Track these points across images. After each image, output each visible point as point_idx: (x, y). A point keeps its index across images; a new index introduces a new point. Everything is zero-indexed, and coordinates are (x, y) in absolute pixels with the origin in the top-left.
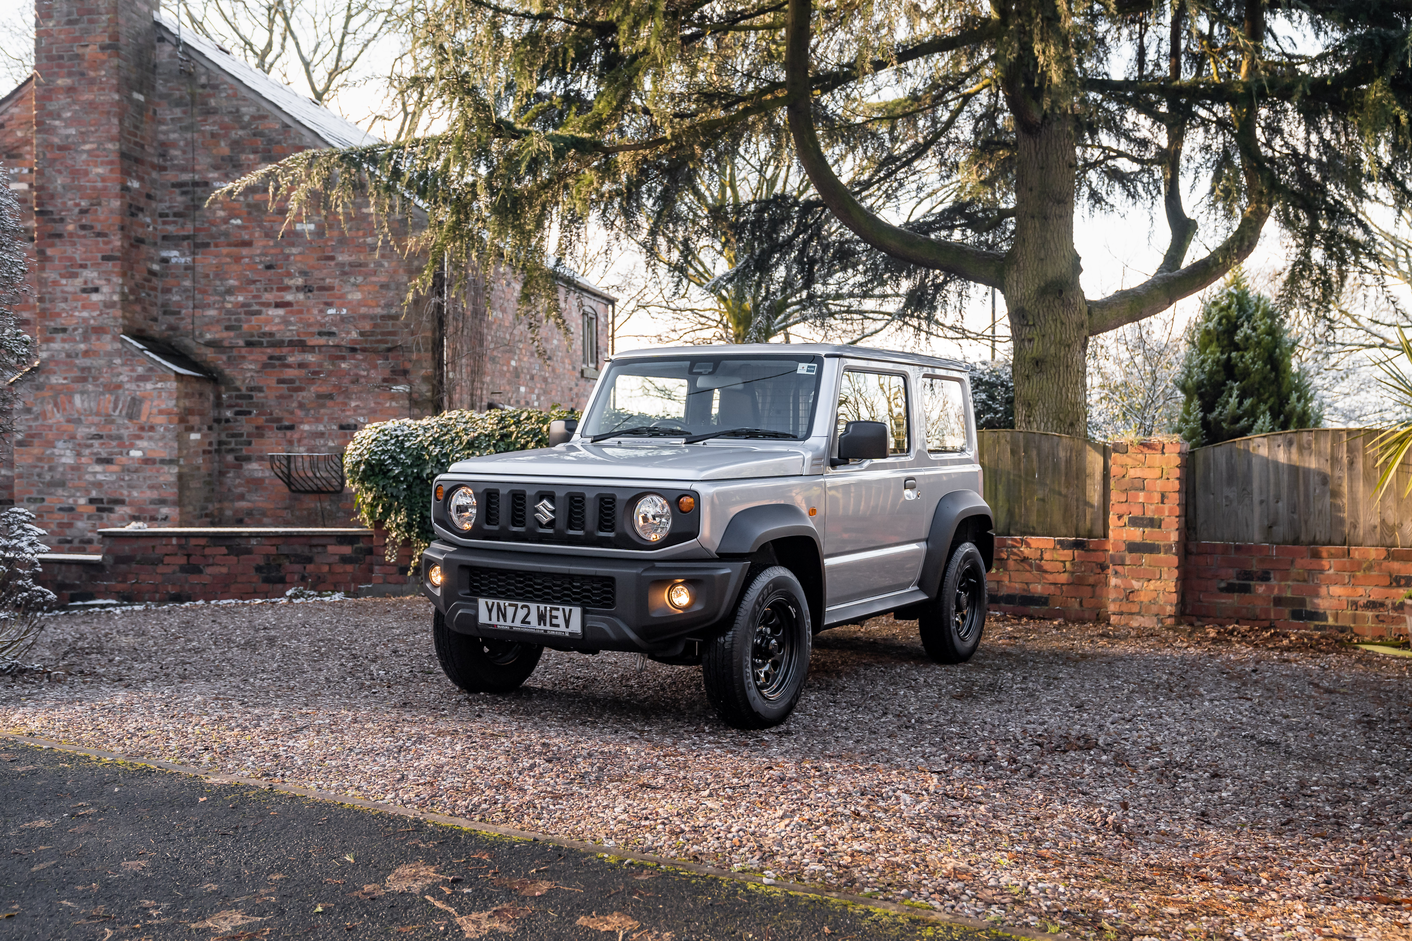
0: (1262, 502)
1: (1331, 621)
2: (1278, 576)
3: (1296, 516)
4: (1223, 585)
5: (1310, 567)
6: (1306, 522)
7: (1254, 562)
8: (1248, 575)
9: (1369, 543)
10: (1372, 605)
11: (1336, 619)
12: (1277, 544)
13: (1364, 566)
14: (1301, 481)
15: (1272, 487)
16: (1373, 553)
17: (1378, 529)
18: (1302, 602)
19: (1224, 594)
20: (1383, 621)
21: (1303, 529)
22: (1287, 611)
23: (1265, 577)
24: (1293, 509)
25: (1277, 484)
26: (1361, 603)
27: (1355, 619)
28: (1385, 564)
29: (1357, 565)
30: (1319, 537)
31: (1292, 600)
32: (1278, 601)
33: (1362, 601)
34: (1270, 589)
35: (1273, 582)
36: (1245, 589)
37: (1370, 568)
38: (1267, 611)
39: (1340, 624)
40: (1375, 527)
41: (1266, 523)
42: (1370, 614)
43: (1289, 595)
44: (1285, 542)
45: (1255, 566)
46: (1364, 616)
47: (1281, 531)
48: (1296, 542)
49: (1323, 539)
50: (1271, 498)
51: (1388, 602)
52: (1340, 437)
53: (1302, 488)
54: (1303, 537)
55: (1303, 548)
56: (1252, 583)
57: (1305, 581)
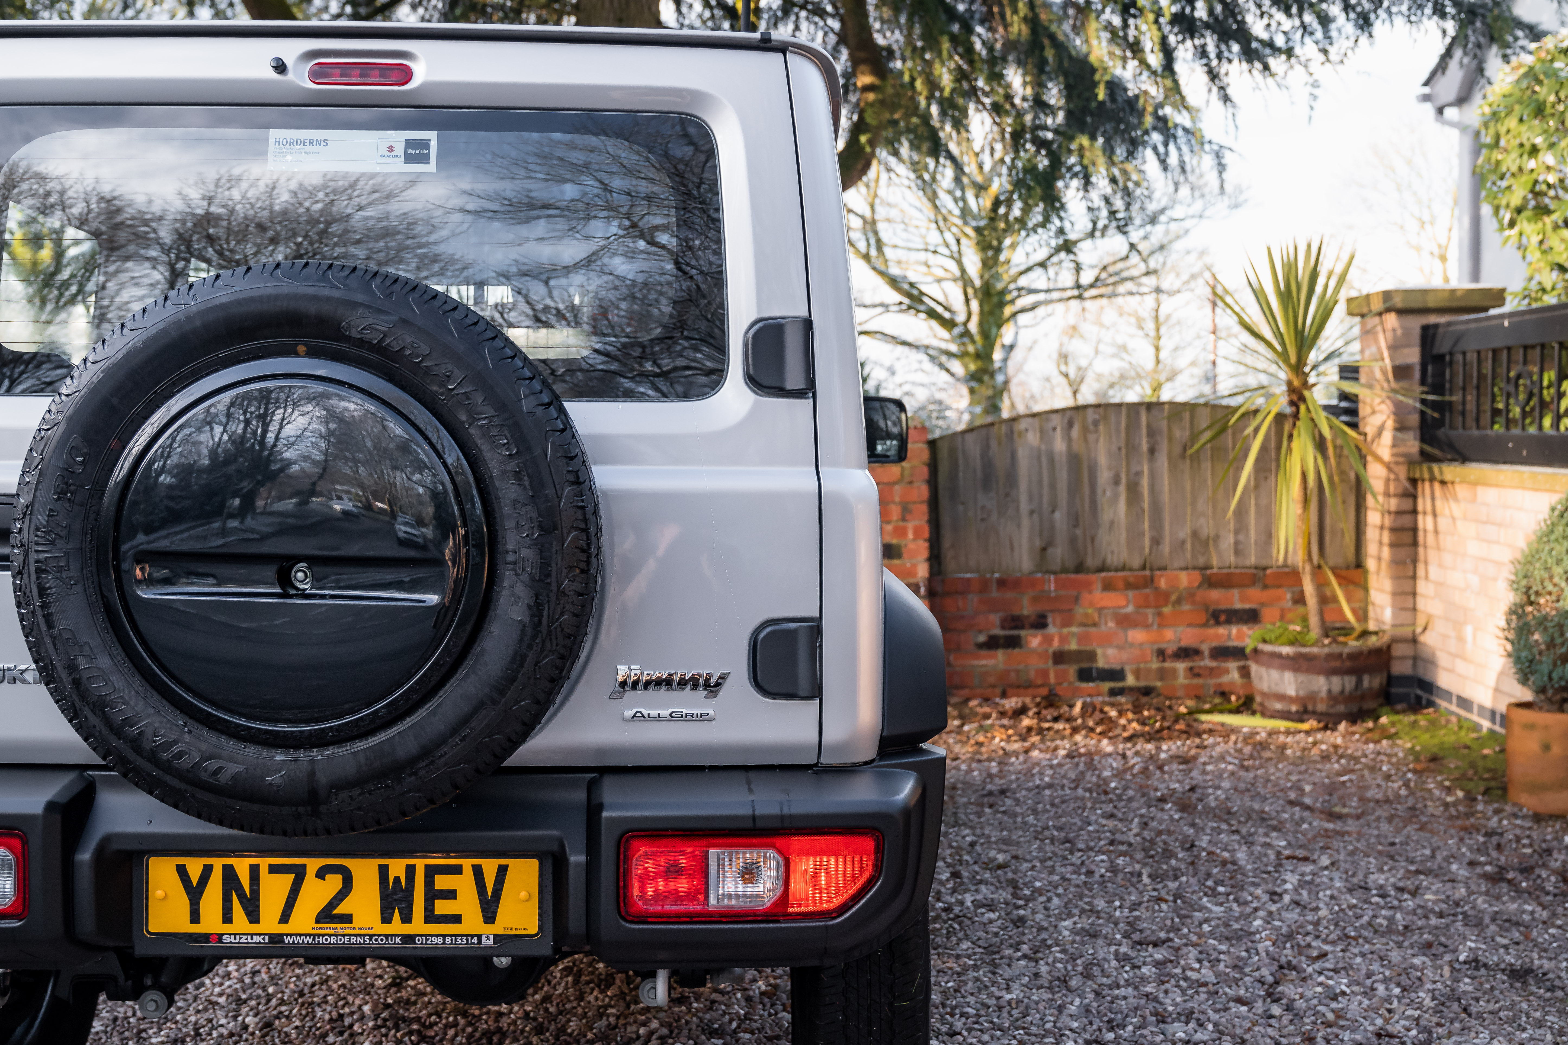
0: (1032, 512)
1: (1130, 680)
2: (1058, 621)
3: (1079, 532)
4: (982, 638)
5: (1102, 604)
6: (1093, 539)
7: (1025, 601)
8: (1016, 622)
9: (1176, 564)
10: (1186, 653)
11: (1137, 678)
12: (1055, 573)
13: (1174, 597)
14: (1086, 480)
15: (1046, 491)
16: (1184, 579)
17: (1189, 546)
18: (1091, 656)
19: (983, 652)
20: (1198, 675)
21: (1089, 549)
22: (1072, 671)
23: (1040, 623)
24: (1075, 520)
25: (1053, 486)
26: (1169, 652)
27: (1162, 674)
28: (1200, 595)
29: (1163, 597)
30: (1112, 560)
31: (1079, 653)
32: (1060, 657)
33: (1171, 648)
34: (1048, 640)
35: (1052, 630)
36: (1013, 643)
37: (1179, 601)
38: (1045, 673)
39: (1142, 683)
40: (1183, 542)
41: (1038, 543)
42: (1181, 666)
43: (1073, 646)
44: (1064, 570)
45: (1027, 609)
46: (1174, 671)
47: (1059, 553)
48: (1080, 568)
49: (1115, 563)
50: (1045, 505)
51: (1205, 648)
52: (1138, 414)
53: (1086, 490)
54: (1090, 562)
55: (1092, 577)
56: (1023, 633)
57: (1095, 625)
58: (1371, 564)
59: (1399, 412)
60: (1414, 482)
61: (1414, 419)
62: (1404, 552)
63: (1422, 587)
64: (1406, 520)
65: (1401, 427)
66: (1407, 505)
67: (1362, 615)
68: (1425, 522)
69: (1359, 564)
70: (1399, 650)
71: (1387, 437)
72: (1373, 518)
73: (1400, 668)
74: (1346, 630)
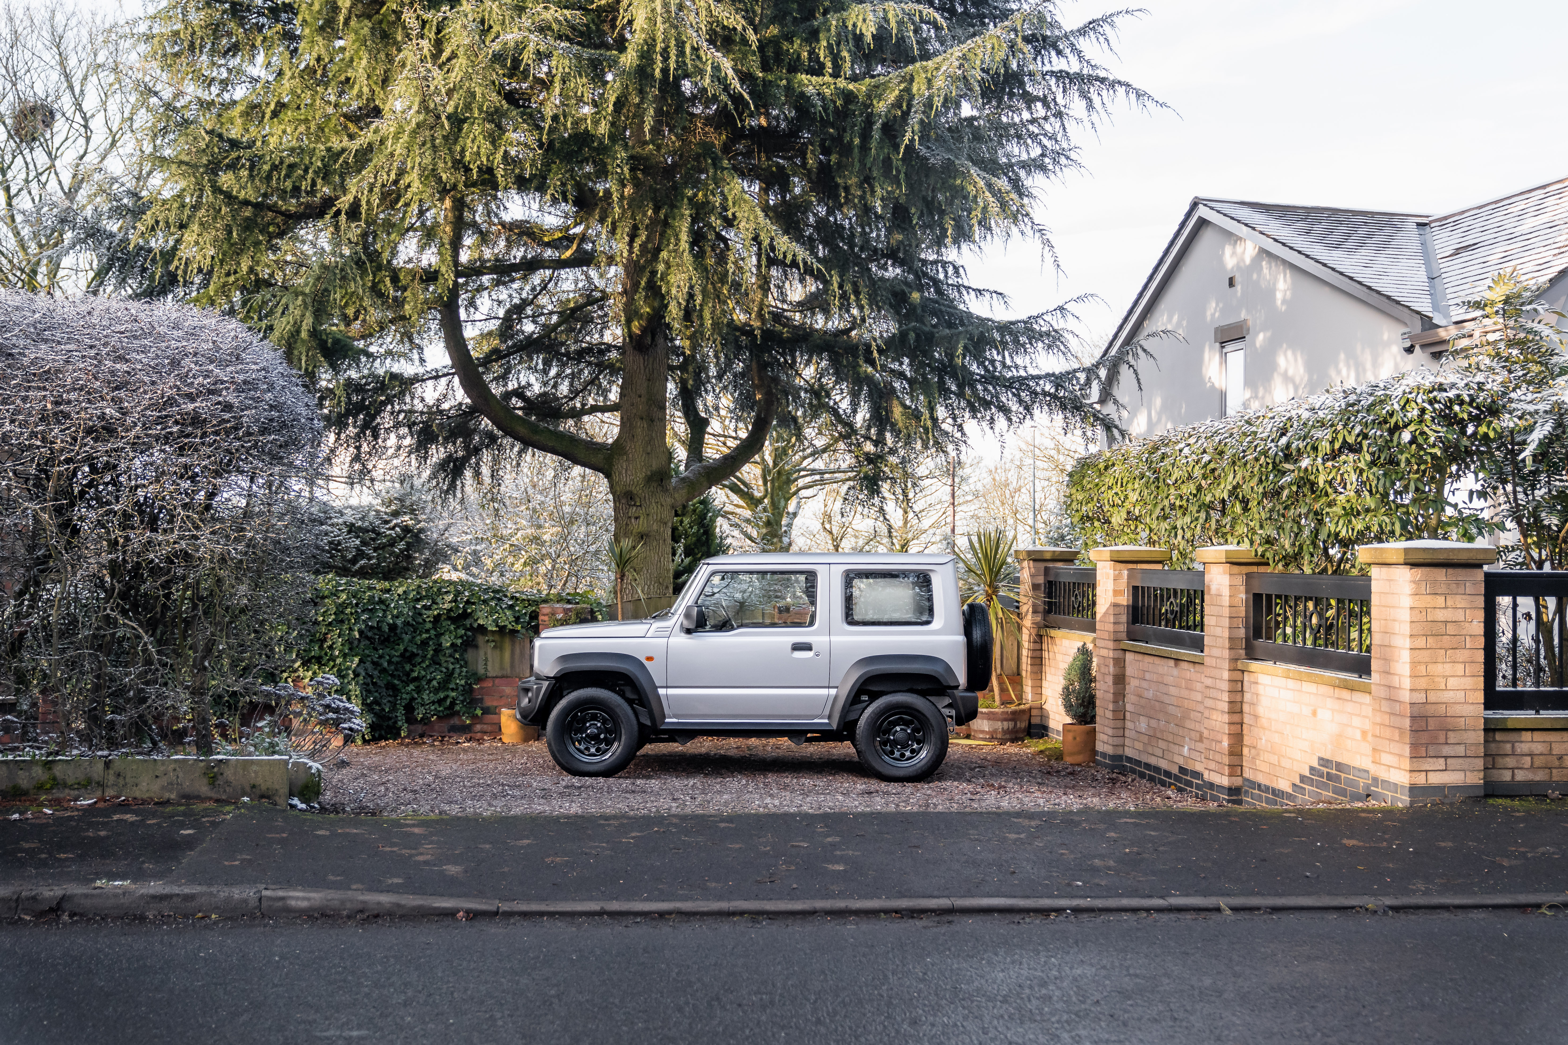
58: (1024, 674)
59: (1034, 606)
60: (1040, 637)
61: (1041, 608)
62: (1036, 668)
63: (1044, 684)
64: (1038, 654)
65: (1035, 612)
66: (1038, 646)
67: (1020, 697)
68: (1045, 654)
69: (1019, 674)
70: (1034, 712)
71: (1029, 616)
72: (1025, 652)
73: (1035, 721)
74: (1011, 702)
